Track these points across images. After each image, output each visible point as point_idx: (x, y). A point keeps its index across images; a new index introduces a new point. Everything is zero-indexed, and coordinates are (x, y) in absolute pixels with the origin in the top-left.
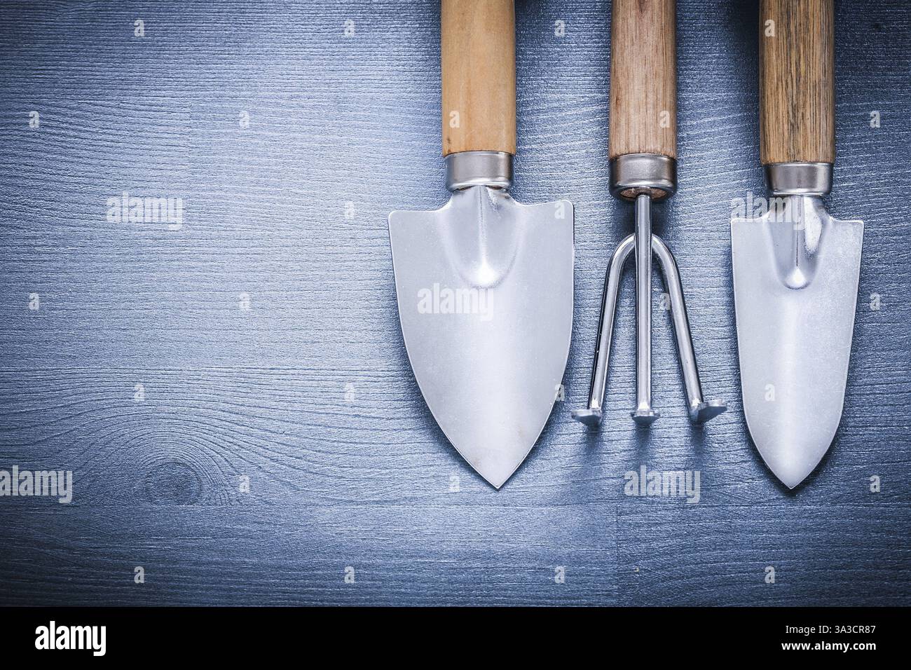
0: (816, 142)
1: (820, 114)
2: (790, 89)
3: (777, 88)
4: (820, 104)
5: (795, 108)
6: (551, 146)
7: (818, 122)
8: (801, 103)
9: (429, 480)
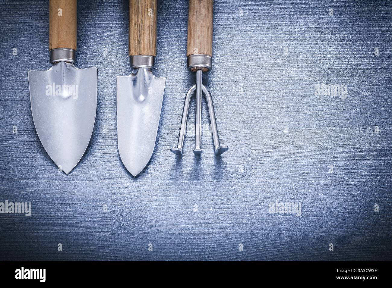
0: (148, 48)
1: (150, 38)
2: (138, 28)
3: (134, 27)
4: (150, 34)
5: (140, 35)
6: (91, 48)
7: (149, 40)
8: (143, 33)
9: (41, 171)
